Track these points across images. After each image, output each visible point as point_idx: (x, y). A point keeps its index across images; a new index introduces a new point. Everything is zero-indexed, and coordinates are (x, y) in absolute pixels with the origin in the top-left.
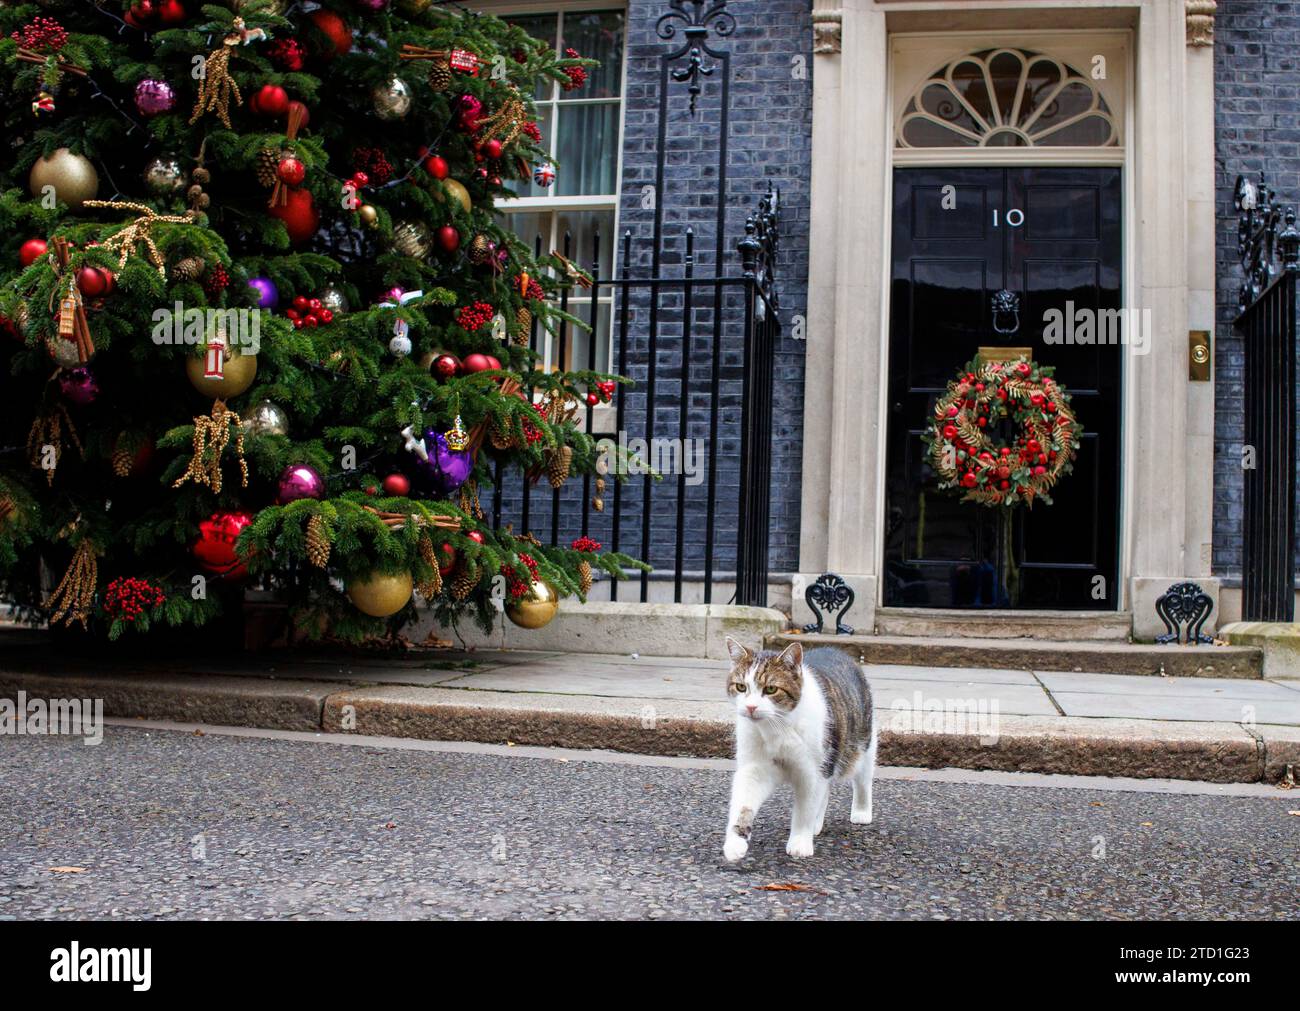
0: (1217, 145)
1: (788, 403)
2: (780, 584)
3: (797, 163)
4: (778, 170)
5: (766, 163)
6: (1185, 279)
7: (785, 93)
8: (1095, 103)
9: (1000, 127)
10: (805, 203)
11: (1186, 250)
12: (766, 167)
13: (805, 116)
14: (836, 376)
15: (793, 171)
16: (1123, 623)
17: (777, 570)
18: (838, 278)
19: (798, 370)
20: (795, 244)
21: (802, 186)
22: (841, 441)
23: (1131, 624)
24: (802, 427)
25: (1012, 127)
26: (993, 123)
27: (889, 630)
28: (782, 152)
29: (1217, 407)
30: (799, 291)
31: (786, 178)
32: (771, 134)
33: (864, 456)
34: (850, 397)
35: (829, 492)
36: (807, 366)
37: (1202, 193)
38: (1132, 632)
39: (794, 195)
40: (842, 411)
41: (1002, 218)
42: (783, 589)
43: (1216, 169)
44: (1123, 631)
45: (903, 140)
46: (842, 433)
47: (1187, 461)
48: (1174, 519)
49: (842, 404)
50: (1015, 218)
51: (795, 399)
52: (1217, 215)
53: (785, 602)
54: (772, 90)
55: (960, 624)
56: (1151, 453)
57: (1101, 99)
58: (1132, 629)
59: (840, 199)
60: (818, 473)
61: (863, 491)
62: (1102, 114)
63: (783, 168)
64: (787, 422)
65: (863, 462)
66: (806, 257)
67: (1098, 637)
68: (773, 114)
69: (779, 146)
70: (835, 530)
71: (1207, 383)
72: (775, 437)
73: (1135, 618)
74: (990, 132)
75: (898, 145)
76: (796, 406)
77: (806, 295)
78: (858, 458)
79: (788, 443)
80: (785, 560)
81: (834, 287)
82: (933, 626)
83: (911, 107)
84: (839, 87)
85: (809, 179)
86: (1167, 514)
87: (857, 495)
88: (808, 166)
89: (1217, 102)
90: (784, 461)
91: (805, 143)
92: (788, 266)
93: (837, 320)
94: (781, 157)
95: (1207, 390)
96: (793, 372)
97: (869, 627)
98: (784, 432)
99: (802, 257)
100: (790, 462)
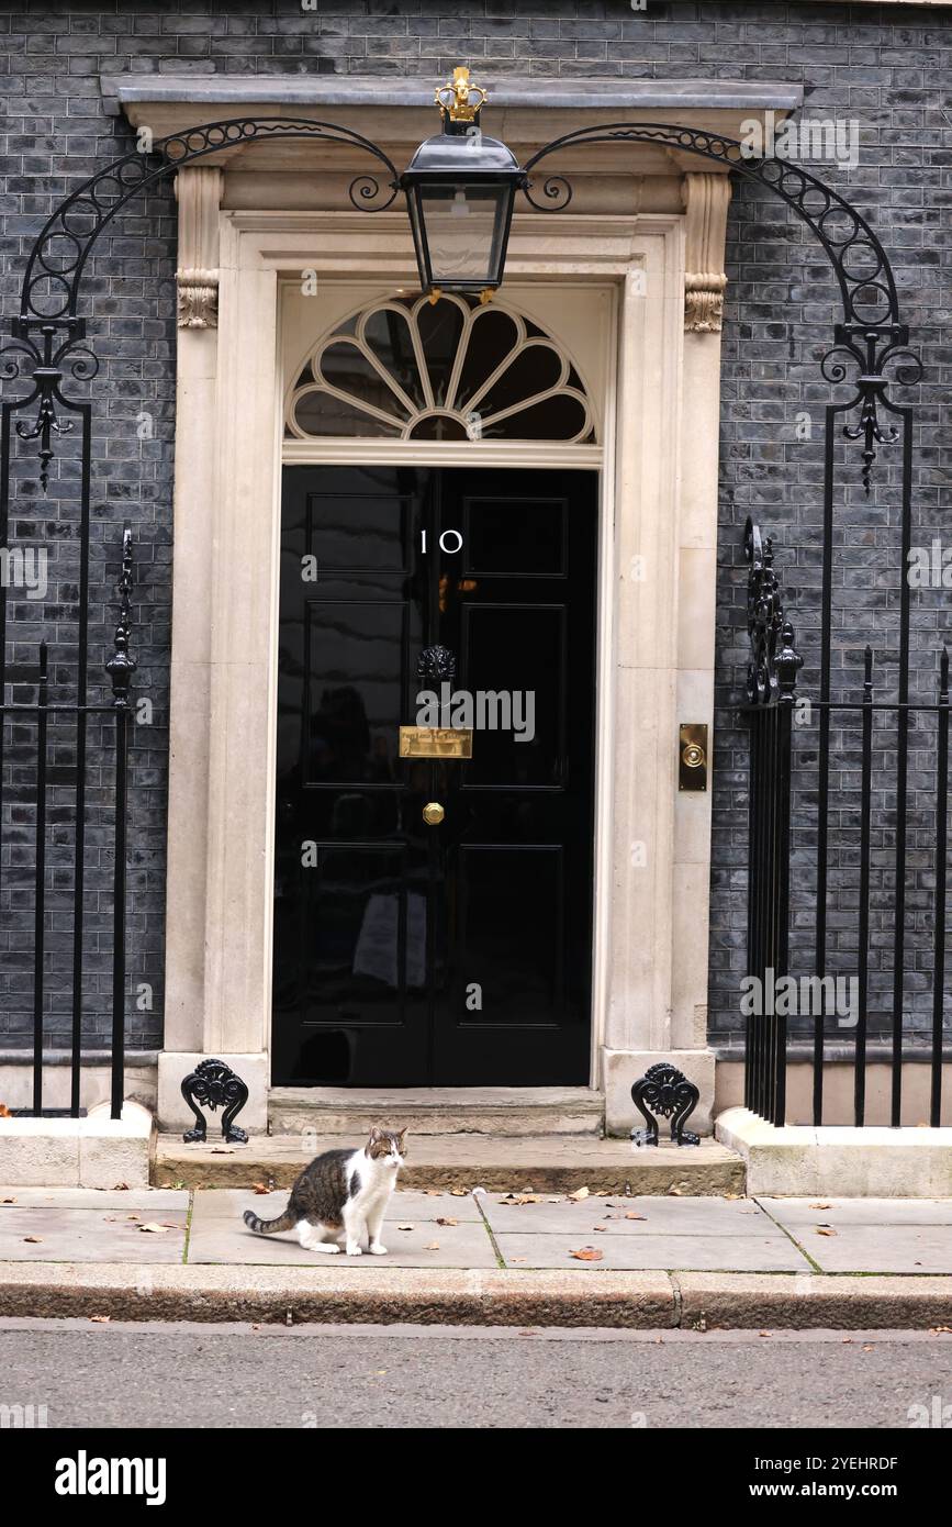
0: (722, 466)
1: (144, 819)
2: (139, 1067)
3: (154, 479)
4: (127, 490)
5: (109, 479)
6: (675, 658)
7: (135, 377)
8: (565, 375)
9: (431, 410)
10: (166, 538)
11: (675, 622)
12: (110, 485)
13: (164, 411)
14: (212, 788)
15: (147, 492)
16: (592, 1112)
17: (135, 1047)
18: (214, 653)
19: (157, 773)
20: (151, 595)
21: (159, 513)
22: (220, 875)
23: (602, 1112)
24: (164, 851)
25: (447, 410)
26: (420, 402)
27: (286, 1126)
28: (132, 463)
29: (714, 821)
30: (157, 663)
31: (138, 501)
32: (117, 437)
33: (249, 893)
34: (231, 815)
35: (203, 945)
36: (172, 769)
37: (700, 538)
38: (603, 1124)
39: (148, 526)
40: (221, 834)
41: (432, 542)
42: (144, 1073)
43: (720, 499)
44: (591, 1122)
45: (296, 428)
46: (220, 866)
47: (674, 897)
48: (658, 976)
49: (221, 826)
50: (451, 542)
51: (153, 813)
52: (720, 564)
53: (147, 1091)
54: (117, 372)
55: (381, 1117)
56: (629, 888)
57: (573, 372)
58: (604, 1118)
59: (216, 544)
60: (188, 916)
61: (250, 940)
62: (574, 393)
63: (134, 487)
64: (142, 845)
65: (249, 904)
66: (168, 615)
67: (560, 1130)
68: (119, 407)
69: (129, 454)
70: (211, 994)
71: (702, 794)
72: (128, 866)
73: (608, 1106)
74: (417, 416)
75: (288, 433)
76: (155, 823)
77: (168, 668)
78: (242, 898)
79: (145, 873)
80: (143, 1032)
81: (208, 663)
82: (344, 1120)
83: (306, 377)
84: (213, 378)
85: (171, 503)
86: (648, 970)
87: (242, 946)
88: (170, 483)
89: (724, 405)
90: (139, 899)
91: (163, 451)
92: (142, 628)
93: (213, 712)
94: (131, 471)
95: (702, 803)
96: (149, 775)
97: (262, 1124)
98: (139, 859)
99: (160, 614)
100: (147, 899)
